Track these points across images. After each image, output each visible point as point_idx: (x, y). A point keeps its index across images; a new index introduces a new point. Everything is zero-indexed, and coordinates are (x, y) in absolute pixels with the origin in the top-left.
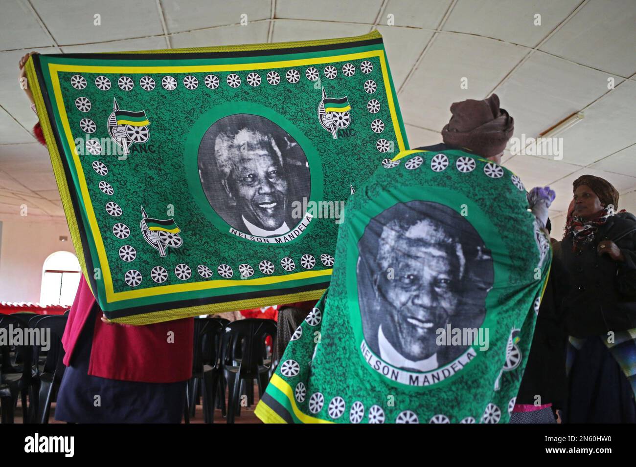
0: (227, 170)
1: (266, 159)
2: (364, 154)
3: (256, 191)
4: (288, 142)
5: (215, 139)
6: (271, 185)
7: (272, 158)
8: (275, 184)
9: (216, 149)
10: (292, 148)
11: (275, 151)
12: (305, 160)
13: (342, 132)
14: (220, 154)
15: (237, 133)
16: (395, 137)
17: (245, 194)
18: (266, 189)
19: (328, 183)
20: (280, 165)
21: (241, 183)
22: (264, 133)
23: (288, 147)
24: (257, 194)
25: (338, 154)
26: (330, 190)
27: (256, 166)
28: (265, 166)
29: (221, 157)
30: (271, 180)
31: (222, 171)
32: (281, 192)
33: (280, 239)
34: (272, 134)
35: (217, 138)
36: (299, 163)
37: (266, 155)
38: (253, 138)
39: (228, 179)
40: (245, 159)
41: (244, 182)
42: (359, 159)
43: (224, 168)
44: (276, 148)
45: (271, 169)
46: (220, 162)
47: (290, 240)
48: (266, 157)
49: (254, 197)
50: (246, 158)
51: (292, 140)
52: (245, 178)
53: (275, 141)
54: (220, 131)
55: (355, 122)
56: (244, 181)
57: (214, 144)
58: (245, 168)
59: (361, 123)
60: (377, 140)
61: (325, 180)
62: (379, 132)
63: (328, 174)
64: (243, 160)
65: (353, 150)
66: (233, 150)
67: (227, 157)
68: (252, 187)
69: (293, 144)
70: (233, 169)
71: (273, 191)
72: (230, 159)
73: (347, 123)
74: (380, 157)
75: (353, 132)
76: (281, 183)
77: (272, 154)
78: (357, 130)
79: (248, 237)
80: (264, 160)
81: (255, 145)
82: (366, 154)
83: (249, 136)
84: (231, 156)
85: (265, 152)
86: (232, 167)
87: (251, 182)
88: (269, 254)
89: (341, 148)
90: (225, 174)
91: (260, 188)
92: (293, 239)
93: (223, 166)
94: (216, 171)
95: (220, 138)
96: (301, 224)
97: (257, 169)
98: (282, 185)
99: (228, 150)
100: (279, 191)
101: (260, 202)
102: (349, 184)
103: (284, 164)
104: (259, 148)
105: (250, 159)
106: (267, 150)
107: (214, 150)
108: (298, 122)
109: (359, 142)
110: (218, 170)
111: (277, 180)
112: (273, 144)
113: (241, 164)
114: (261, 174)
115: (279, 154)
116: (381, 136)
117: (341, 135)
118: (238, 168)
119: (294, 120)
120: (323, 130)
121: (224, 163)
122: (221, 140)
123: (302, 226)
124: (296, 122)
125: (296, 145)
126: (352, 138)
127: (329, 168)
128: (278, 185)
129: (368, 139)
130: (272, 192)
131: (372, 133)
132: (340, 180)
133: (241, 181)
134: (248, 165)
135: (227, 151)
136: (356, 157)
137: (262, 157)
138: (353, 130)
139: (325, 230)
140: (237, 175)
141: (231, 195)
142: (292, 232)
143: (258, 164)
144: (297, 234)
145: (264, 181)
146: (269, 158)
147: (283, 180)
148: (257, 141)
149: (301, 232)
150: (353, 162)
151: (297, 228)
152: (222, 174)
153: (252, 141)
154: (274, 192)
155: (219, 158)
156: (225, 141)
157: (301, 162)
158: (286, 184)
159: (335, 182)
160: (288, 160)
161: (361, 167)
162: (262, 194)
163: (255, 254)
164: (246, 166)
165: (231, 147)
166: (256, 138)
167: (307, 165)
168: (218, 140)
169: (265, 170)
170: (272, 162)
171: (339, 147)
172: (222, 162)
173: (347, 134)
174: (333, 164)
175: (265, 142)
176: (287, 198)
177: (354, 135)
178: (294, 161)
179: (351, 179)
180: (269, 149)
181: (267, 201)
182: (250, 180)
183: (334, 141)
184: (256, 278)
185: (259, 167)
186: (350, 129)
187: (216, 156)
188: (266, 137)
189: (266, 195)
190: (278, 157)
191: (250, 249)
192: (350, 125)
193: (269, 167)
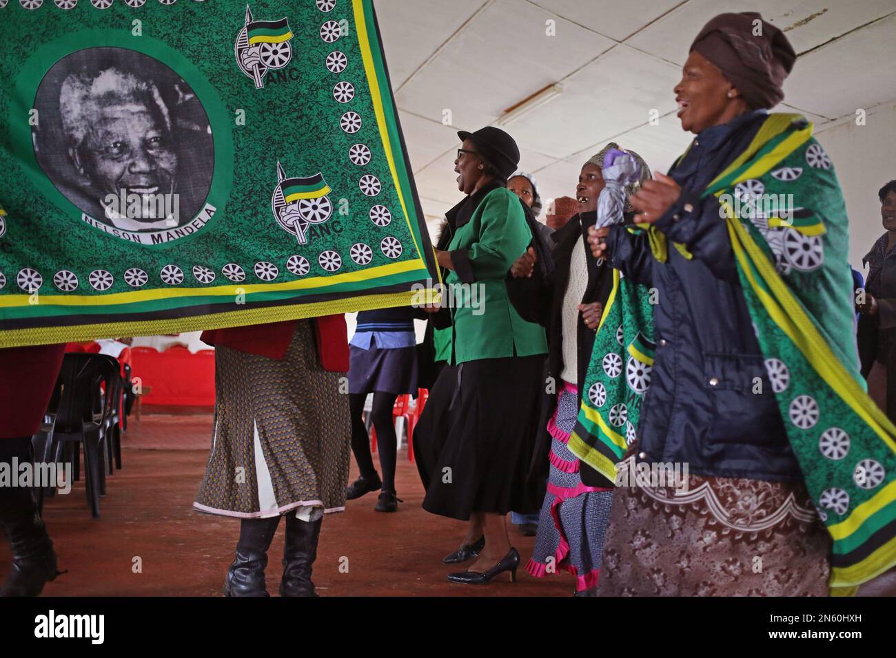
0: (79, 135)
1: (142, 119)
2: (310, 108)
3: (125, 168)
4: (181, 94)
5: (61, 86)
6: (151, 160)
7: (153, 118)
8: (158, 158)
9: (62, 100)
10: (186, 103)
11: (158, 106)
12: (205, 122)
13: (275, 75)
14: (68, 109)
15: (98, 75)
16: (365, 77)
17: (107, 171)
18: (142, 166)
19: (241, 160)
20: (166, 128)
21: (100, 156)
22: (141, 78)
23: (180, 102)
24: (127, 173)
25: (262, 112)
26: (244, 170)
27: (127, 130)
28: (141, 129)
29: (70, 114)
30: (151, 152)
31: (71, 136)
32: (166, 171)
33: (159, 236)
34: (154, 80)
35: (64, 83)
36: (197, 128)
37: (142, 112)
38: (123, 85)
39: (79, 149)
40: (108, 118)
41: (106, 155)
42: (300, 117)
43: (74, 132)
44: (160, 102)
45: (151, 134)
46: (69, 122)
47: (177, 237)
48: (142, 115)
49: (121, 176)
50: (110, 116)
51: (186, 89)
52: (107, 149)
53: (159, 91)
54: (69, 73)
55: (300, 56)
56: (106, 153)
57: (59, 93)
58: (108, 133)
59: (309, 59)
60: (334, 84)
61: (236, 155)
62: (339, 71)
63: (241, 145)
64: (104, 120)
65: (290, 104)
66: (88, 103)
67: (79, 114)
68: (119, 162)
69: (188, 97)
70: (89, 133)
71: (154, 168)
72: (83, 117)
73: (286, 59)
74: (339, 110)
75: (295, 74)
76: (166, 157)
77: (154, 112)
78: (302, 70)
79: (110, 230)
80: (140, 120)
81: (125, 95)
82: (314, 108)
83: (117, 81)
84: (85, 113)
85: (142, 108)
86: (88, 130)
87: (117, 154)
88: (144, 257)
89: (269, 103)
90: (76, 141)
91: (133, 164)
92: (181, 236)
93: (73, 128)
94: (60, 135)
95: (69, 83)
96: (197, 218)
97: (127, 134)
98: (169, 160)
99: (82, 104)
100: (163, 169)
101: (131, 185)
102: (276, 160)
103: (172, 127)
104: (130, 102)
105: (116, 119)
106: (145, 105)
107: (59, 103)
108: (202, 62)
109: (304, 90)
110: (63, 134)
111: (161, 152)
112: (156, 94)
113: (101, 125)
114: (135, 141)
115: (165, 111)
116: (341, 76)
117: (273, 80)
118: (97, 132)
119: (196, 57)
120: (240, 74)
121: (75, 124)
122: (70, 87)
123: (199, 221)
124: (198, 60)
125: (192, 99)
126: (292, 85)
127: (243, 135)
128: (162, 159)
129: (320, 83)
130: (151, 170)
131: (328, 73)
132: (259, 154)
133: (101, 153)
134: (114, 128)
135: (79, 105)
136: (295, 115)
137: (136, 117)
138: (295, 69)
139: (236, 229)
140: (95, 144)
141: (82, 171)
142: (182, 228)
143: (129, 126)
144: (190, 231)
145: (140, 153)
146: (149, 117)
147: (170, 152)
148: (129, 90)
149: (195, 230)
150: (288, 123)
151: (190, 224)
152: (71, 141)
153: (120, 89)
154: (155, 170)
155: (66, 116)
156: (75, 89)
157: (200, 126)
158: (174, 158)
159: (252, 158)
160: (179, 121)
161: (303, 130)
162: (135, 173)
163: (123, 256)
164: (109, 129)
165: (85, 98)
166: (127, 85)
167: (209, 131)
168: (65, 88)
169: (141, 135)
170: (153, 123)
171: (266, 102)
172: (72, 123)
173: (285, 79)
174: (250, 130)
175: (142, 92)
176: (175, 180)
177: (297, 77)
178: (188, 123)
179: (279, 152)
180: (147, 102)
181: (142, 184)
182: (115, 151)
183: (256, 93)
184: (115, 292)
185: (131, 131)
186: (290, 69)
187: (62, 112)
188: (144, 84)
189: (141, 175)
190: (163, 117)
191: (115, 248)
192: (292, 61)
193: (147, 131)
